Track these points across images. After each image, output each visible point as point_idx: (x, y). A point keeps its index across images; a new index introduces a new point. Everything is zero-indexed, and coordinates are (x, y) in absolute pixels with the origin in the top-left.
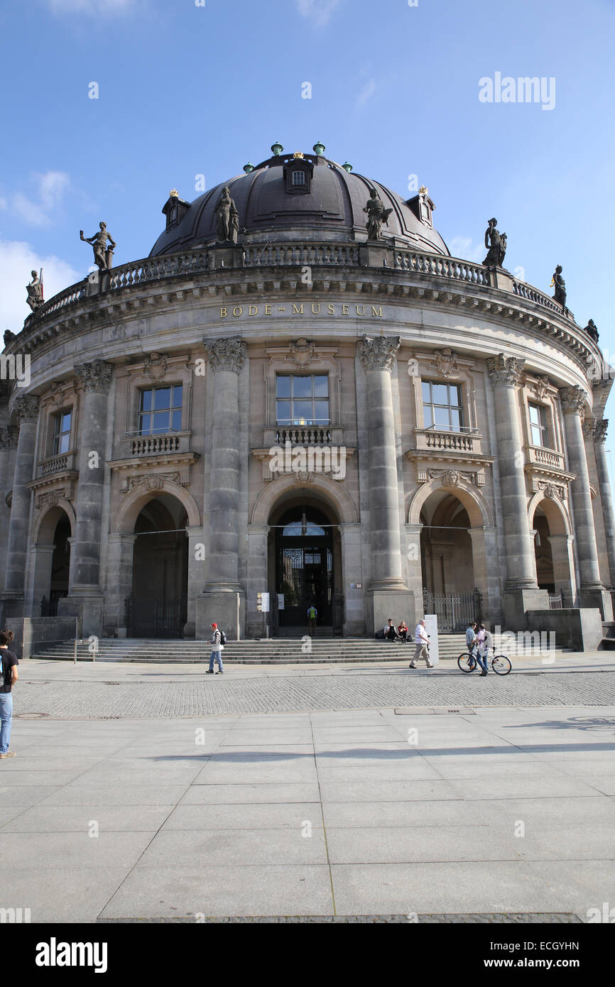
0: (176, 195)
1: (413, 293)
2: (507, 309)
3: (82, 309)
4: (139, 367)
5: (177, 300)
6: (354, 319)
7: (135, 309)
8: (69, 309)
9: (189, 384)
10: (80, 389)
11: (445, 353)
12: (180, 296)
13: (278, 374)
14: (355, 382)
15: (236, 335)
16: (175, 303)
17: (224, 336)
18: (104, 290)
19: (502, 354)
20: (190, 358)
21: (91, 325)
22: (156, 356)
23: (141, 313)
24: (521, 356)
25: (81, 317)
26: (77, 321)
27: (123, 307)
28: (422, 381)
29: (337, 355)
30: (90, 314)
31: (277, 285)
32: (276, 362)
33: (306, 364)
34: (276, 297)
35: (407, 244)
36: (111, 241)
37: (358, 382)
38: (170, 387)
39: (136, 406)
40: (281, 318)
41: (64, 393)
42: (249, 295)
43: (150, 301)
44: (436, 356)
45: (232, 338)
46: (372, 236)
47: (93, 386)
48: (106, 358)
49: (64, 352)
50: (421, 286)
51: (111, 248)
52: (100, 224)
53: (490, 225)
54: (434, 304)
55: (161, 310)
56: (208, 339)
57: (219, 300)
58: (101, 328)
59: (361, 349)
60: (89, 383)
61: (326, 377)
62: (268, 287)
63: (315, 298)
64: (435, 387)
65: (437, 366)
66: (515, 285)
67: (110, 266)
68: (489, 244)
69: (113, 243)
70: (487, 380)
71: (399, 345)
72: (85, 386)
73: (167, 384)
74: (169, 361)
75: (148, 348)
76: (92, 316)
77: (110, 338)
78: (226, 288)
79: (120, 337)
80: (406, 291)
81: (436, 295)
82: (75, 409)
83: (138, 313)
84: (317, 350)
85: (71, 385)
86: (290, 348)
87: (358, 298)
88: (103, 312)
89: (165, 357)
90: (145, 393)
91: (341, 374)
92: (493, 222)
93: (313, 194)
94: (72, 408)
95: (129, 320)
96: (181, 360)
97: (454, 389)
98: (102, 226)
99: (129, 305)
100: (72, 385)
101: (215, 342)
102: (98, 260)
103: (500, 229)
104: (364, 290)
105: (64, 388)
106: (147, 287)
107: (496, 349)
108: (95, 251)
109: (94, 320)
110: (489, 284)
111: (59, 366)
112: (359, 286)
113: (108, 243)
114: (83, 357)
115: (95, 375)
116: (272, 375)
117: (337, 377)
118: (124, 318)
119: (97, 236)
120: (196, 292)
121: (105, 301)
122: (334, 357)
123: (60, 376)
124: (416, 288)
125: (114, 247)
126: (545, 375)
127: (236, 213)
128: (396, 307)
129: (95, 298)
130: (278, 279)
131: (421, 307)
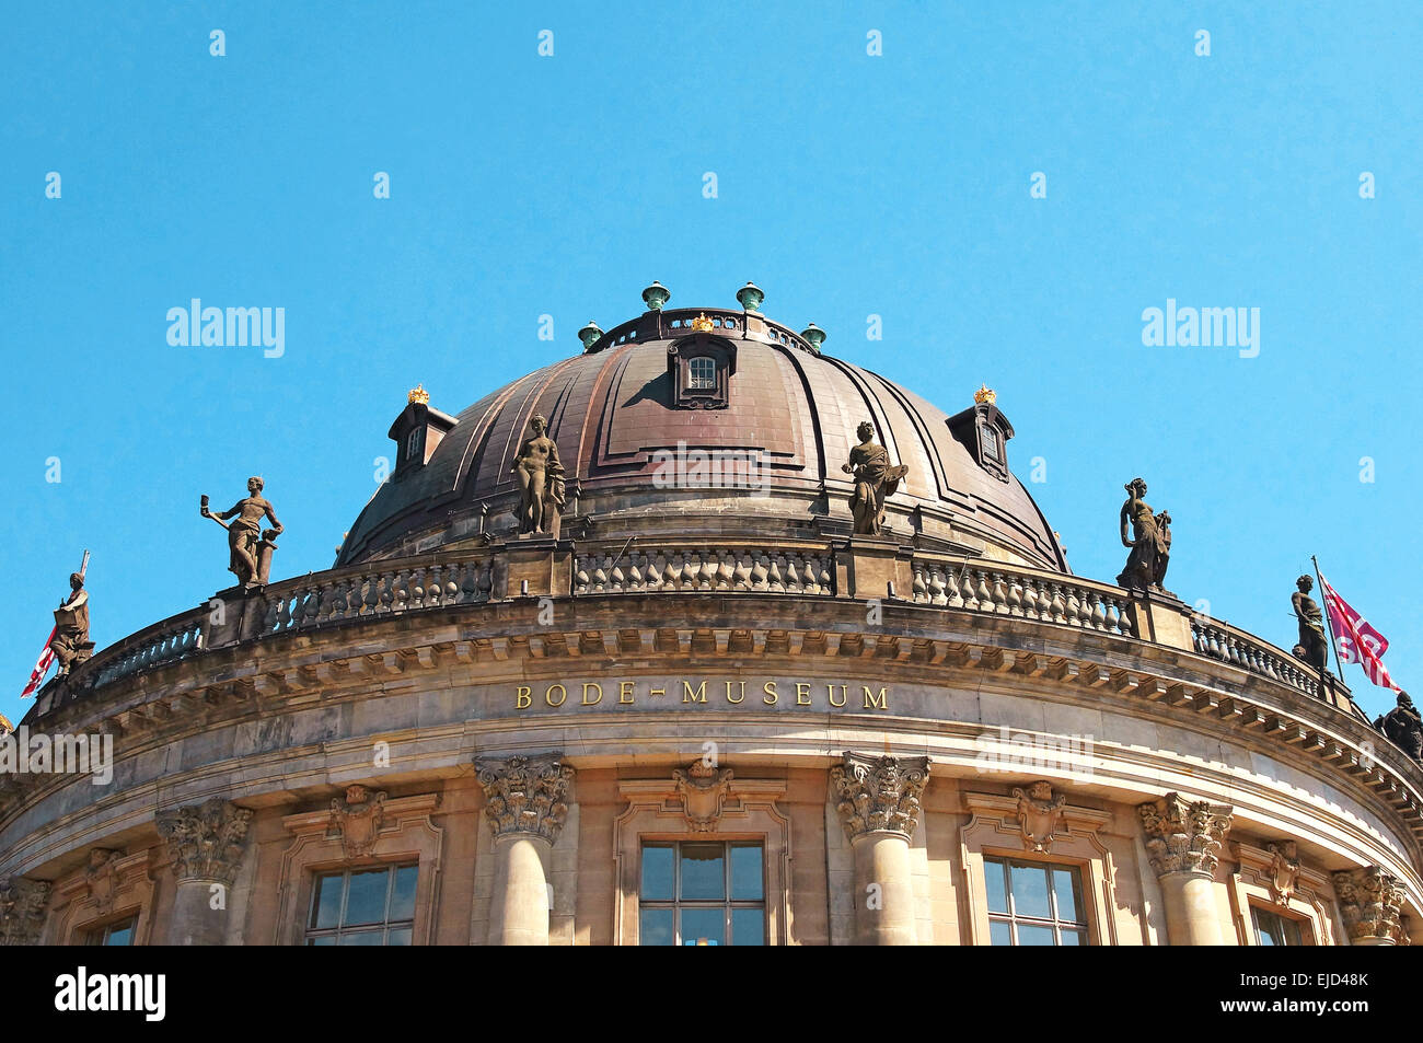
0: (421, 401)
1: (958, 656)
2: (1180, 689)
3: (191, 679)
4: (316, 818)
5: (417, 665)
6: (823, 714)
7: (319, 683)
8: (160, 675)
9: (433, 864)
10: (163, 867)
11: (1037, 794)
12: (425, 658)
13: (645, 842)
14: (826, 862)
15: (550, 751)
16: (413, 673)
17: (523, 752)
18: (246, 634)
19: (1172, 797)
20: (439, 802)
21: (209, 717)
22: (358, 796)
23: (332, 692)
24: (1222, 798)
25: (186, 695)
26: (176, 706)
27: (291, 678)
28: (985, 860)
29: (785, 799)
30: (209, 689)
31: (648, 637)
32: (641, 814)
33: (710, 820)
34: (645, 665)
35: (948, 521)
36: (271, 519)
37: (834, 864)
38: (387, 869)
39: (299, 913)
40: (657, 711)
41: (120, 876)
42: (584, 658)
43: (356, 665)
44: (1016, 801)
45: (540, 757)
46: (863, 524)
47: (199, 862)
48: (237, 795)
49: (132, 777)
50: (973, 641)
51: (271, 535)
52: (250, 482)
53: (1131, 493)
54: (1007, 681)
55: (380, 687)
56: (485, 759)
57: (513, 668)
58: (231, 722)
59: (839, 785)
60: (189, 855)
61: (759, 849)
62: (628, 644)
63: (733, 667)
64: (1016, 872)
65: (1020, 824)
66: (1196, 628)
67: (263, 576)
68: (1131, 537)
69: (276, 525)
70: (1142, 855)
71: (927, 778)
72: (181, 862)
73: (381, 862)
74: (391, 806)
75: (342, 775)
76: (212, 695)
77: (251, 748)
78: (533, 642)
79: (276, 747)
80: (941, 652)
81: (1009, 658)
82: (143, 918)
83: (325, 695)
84: (737, 786)
85: (142, 857)
86: (674, 782)
87: (832, 667)
88: (240, 689)
89: (381, 796)
90: (326, 881)
91: (794, 843)
92: (1137, 488)
93: (734, 409)
94: (137, 915)
95: (301, 707)
96: (420, 804)
97: (1063, 878)
98: (255, 488)
99: (306, 675)
100: (146, 858)
101: (502, 766)
102: (238, 563)
103: (1152, 502)
104: (843, 650)
105: (123, 864)
106: (351, 633)
107: (1159, 783)
108: (233, 541)
109: (216, 703)
110: (1134, 630)
111: (117, 811)
112: (833, 640)
113: (265, 525)
114: (181, 792)
115: (207, 837)
116: (632, 845)
117: (784, 851)
118: (292, 702)
119: (240, 508)
120: (464, 651)
121: (250, 663)
122: (777, 803)
123: (115, 835)
124: (963, 645)
125: (277, 534)
126: (1288, 841)
127: (561, 472)
128: (917, 688)
129: (224, 654)
130: (650, 625)
131: (976, 687)
